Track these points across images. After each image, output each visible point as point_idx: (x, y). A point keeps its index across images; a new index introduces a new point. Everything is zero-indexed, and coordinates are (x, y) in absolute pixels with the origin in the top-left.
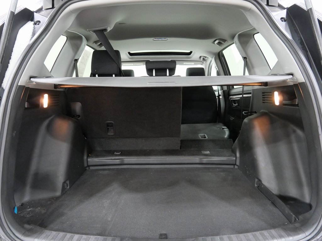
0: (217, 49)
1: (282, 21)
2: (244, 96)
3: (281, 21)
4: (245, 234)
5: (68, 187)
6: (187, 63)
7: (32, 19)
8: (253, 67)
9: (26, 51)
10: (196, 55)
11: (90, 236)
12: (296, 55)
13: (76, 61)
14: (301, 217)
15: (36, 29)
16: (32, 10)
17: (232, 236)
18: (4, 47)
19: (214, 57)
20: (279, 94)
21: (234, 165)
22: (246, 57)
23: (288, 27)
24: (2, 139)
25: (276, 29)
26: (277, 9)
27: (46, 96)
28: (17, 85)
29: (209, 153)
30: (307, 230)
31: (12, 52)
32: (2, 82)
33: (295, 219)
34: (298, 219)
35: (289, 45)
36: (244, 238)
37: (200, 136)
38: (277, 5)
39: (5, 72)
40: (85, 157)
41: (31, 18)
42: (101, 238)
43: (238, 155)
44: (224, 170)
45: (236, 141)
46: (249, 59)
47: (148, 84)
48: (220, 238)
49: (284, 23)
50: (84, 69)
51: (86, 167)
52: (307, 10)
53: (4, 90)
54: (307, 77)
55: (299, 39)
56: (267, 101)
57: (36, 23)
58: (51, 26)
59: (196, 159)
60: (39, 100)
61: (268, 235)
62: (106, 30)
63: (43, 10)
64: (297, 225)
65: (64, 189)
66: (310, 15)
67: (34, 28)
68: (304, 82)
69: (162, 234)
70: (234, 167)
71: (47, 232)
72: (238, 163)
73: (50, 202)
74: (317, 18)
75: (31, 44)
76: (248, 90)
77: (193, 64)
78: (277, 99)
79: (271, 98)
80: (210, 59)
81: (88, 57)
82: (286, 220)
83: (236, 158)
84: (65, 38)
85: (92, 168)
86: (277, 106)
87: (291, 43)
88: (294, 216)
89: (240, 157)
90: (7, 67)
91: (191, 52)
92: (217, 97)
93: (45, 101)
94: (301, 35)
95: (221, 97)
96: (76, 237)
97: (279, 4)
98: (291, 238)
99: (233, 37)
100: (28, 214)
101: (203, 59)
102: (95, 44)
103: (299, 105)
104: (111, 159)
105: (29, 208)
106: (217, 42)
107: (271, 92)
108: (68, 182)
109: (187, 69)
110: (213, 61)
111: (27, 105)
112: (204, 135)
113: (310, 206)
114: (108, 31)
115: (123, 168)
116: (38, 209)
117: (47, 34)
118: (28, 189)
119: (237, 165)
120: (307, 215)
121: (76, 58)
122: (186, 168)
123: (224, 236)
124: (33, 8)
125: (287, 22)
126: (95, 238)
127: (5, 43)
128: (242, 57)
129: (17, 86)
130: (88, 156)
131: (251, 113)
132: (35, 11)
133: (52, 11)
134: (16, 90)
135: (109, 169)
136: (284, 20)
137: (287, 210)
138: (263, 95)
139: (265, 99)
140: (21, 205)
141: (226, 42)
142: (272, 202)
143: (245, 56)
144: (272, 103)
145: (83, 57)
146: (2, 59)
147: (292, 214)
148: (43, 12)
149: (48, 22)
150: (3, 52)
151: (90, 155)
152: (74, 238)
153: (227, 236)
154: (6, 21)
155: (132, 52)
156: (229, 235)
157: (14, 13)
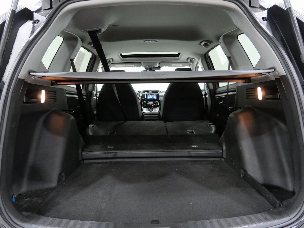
0: (204, 50)
1: (264, 20)
2: (229, 93)
3: (262, 20)
4: (233, 218)
5: (64, 179)
6: (175, 65)
7: (32, 19)
8: (237, 66)
9: (26, 47)
10: (184, 57)
11: (85, 221)
12: (277, 50)
13: (72, 60)
14: (285, 203)
15: (35, 27)
16: (32, 10)
17: (221, 220)
18: (5, 42)
19: (201, 58)
20: (262, 90)
21: (221, 157)
22: (230, 57)
23: (269, 26)
24: (2, 129)
25: (258, 27)
26: (259, 10)
27: (43, 92)
28: (17, 78)
29: (197, 147)
30: (291, 213)
31: (13, 48)
32: (2, 76)
34: (283, 205)
35: (271, 42)
36: (233, 221)
37: (189, 131)
38: (259, 7)
39: (6, 67)
40: (80, 152)
41: (30, 17)
42: (95, 223)
43: (224, 148)
44: (212, 163)
45: (223, 135)
46: (234, 59)
47: (140, 76)
48: (209, 222)
49: (265, 22)
51: (81, 160)
52: (286, 10)
53: (4, 83)
54: (288, 70)
55: (279, 37)
56: (250, 97)
57: (35, 22)
58: (49, 25)
59: (185, 152)
61: (255, 218)
62: (100, 31)
63: (42, 10)
64: (281, 209)
65: (59, 180)
66: (289, 13)
67: (34, 26)
68: (285, 75)
69: (154, 220)
70: (221, 160)
71: (44, 218)
72: (224, 156)
73: (46, 193)
74: (295, 16)
75: (30, 40)
76: (232, 88)
77: (181, 65)
78: (260, 94)
79: (255, 93)
80: (197, 60)
81: (83, 58)
82: (271, 206)
83: (223, 151)
84: (62, 39)
85: (86, 162)
86: (260, 100)
87: (272, 39)
88: (278, 202)
89: (226, 150)
90: (8, 62)
91: (179, 54)
92: (204, 97)
94: (281, 33)
95: (207, 96)
96: (72, 222)
97: (260, 5)
98: (276, 221)
99: (218, 39)
100: (25, 203)
101: (191, 60)
102: (89, 45)
103: (281, 98)
104: (105, 153)
105: (26, 198)
106: (203, 43)
107: (254, 88)
108: (63, 174)
110: (200, 63)
111: (25, 100)
112: (193, 131)
113: (293, 193)
114: (102, 32)
115: (116, 162)
116: (35, 200)
117: (45, 32)
118: (25, 181)
119: (224, 158)
120: (291, 200)
121: (72, 58)
122: (175, 161)
123: (213, 220)
124: (32, 8)
125: (268, 21)
126: (90, 223)
127: (6, 38)
128: (227, 57)
129: (17, 80)
131: (236, 109)
132: (34, 11)
133: (50, 11)
134: (15, 83)
135: (102, 163)
136: (266, 19)
137: (272, 197)
138: (247, 92)
139: (249, 95)
140: (19, 196)
141: (212, 43)
142: (257, 190)
144: (255, 98)
145: (78, 58)
146: (3, 54)
147: (276, 200)
148: (42, 12)
149: (47, 21)
150: (4, 47)
151: (84, 149)
152: (70, 224)
153: (216, 219)
154: (7, 19)
155: (123, 54)
156: (218, 219)
157: (15, 11)
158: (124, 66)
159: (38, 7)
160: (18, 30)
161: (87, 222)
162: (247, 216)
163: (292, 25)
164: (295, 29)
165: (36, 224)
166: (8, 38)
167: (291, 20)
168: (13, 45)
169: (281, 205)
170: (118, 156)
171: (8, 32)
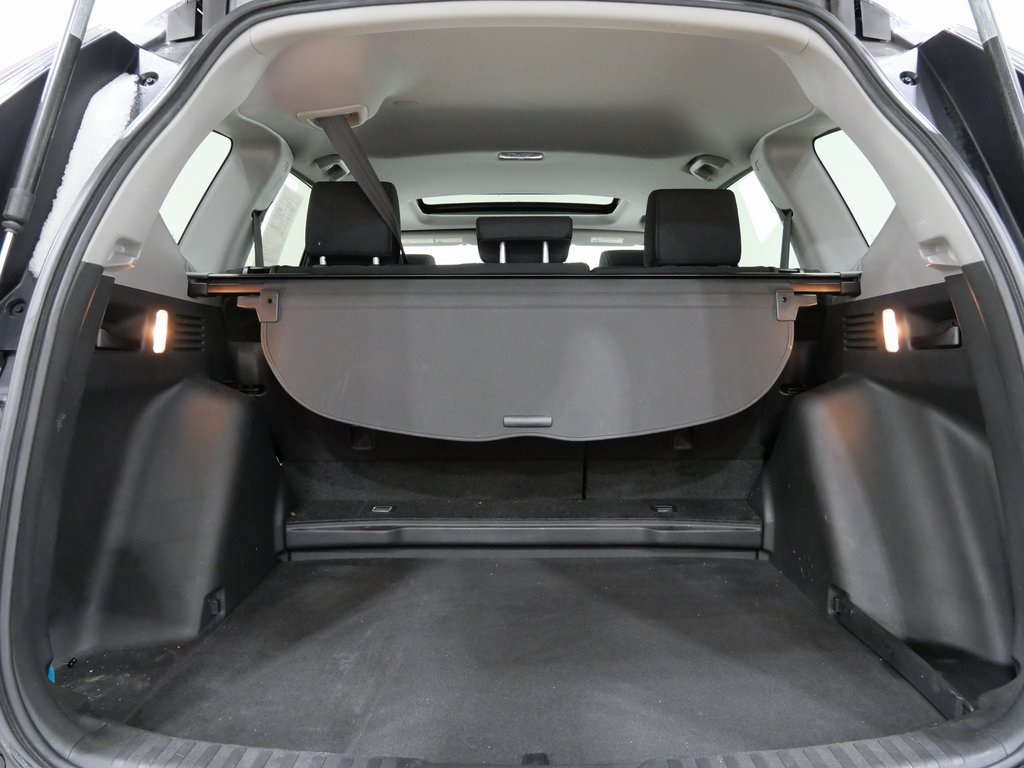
1: (906, 82)
3: (902, 83)
4: (808, 749)
5: (223, 612)
6: (601, 240)
7: (132, 68)
8: (812, 240)
9: (111, 159)
10: (630, 213)
12: (952, 179)
13: (258, 215)
14: (984, 699)
15: (143, 97)
16: (133, 41)
17: (764, 753)
20: (899, 318)
21: (758, 549)
22: (790, 210)
23: (924, 101)
25: (888, 105)
26: (888, 49)
27: (162, 317)
28: (80, 260)
30: (1007, 735)
31: (67, 162)
32: (30, 255)
33: (966, 710)
34: (975, 708)
35: (932, 152)
36: (806, 759)
38: (889, 38)
39: (42, 226)
40: (278, 521)
41: (129, 65)
42: (332, 759)
43: (769, 516)
44: (725, 568)
46: (802, 218)
49: (911, 89)
50: (280, 248)
51: (281, 553)
52: (982, 48)
53: (34, 280)
54: (990, 244)
56: (859, 344)
57: (145, 81)
58: (191, 87)
59: (635, 530)
60: (139, 327)
61: (882, 750)
62: (355, 116)
63: (168, 43)
64: (972, 722)
65: (207, 617)
67: (139, 94)
68: (981, 262)
69: (531, 755)
70: (757, 557)
71: (155, 740)
72: (769, 544)
73: (162, 657)
74: (1014, 68)
75: (127, 138)
77: (620, 240)
78: (892, 331)
79: (873, 331)
81: (294, 211)
82: (934, 714)
83: (763, 528)
84: (228, 143)
85: (298, 557)
86: (892, 354)
87: (938, 144)
88: (961, 698)
89: (776, 524)
90: (49, 208)
91: (616, 202)
93: (159, 332)
96: (252, 754)
97: (892, 32)
98: (957, 761)
99: (748, 150)
100: (89, 691)
102: (316, 165)
103: (964, 344)
104: (362, 528)
105: (93, 675)
106: (697, 165)
107: (872, 314)
108: (222, 596)
109: (602, 256)
111: (102, 341)
113: (1012, 669)
114: (362, 123)
115: (399, 559)
116: (123, 679)
117: (178, 110)
118: (92, 613)
119: (767, 552)
120: (1004, 692)
121: (258, 207)
123: (739, 753)
124: (136, 36)
125: (919, 84)
126: (315, 758)
127: (48, 129)
128: (779, 210)
129: (79, 266)
130: (287, 518)
132: (140, 44)
133: (193, 46)
134: (74, 276)
135: (354, 562)
136: (913, 80)
137: (937, 681)
138: (848, 325)
139: (855, 336)
140: (69, 666)
141: (727, 165)
142: (884, 660)
143: (785, 208)
144: (874, 348)
145: (278, 210)
146: (36, 180)
147: (953, 693)
148: (166, 50)
149: (182, 76)
150: (39, 158)
151: (293, 514)
152: (243, 759)
153: (749, 753)
154: (52, 67)
155: (428, 201)
156: (755, 752)
157: (79, 42)
158: (431, 241)
159: (154, 33)
160: (87, 105)
161: (302, 753)
162: (856, 742)
163: (1003, 94)
164: (1014, 109)
165: (126, 760)
166: (53, 127)
167: (998, 80)
168: (69, 152)
169: (969, 710)
170: (407, 539)
171: (54, 109)
